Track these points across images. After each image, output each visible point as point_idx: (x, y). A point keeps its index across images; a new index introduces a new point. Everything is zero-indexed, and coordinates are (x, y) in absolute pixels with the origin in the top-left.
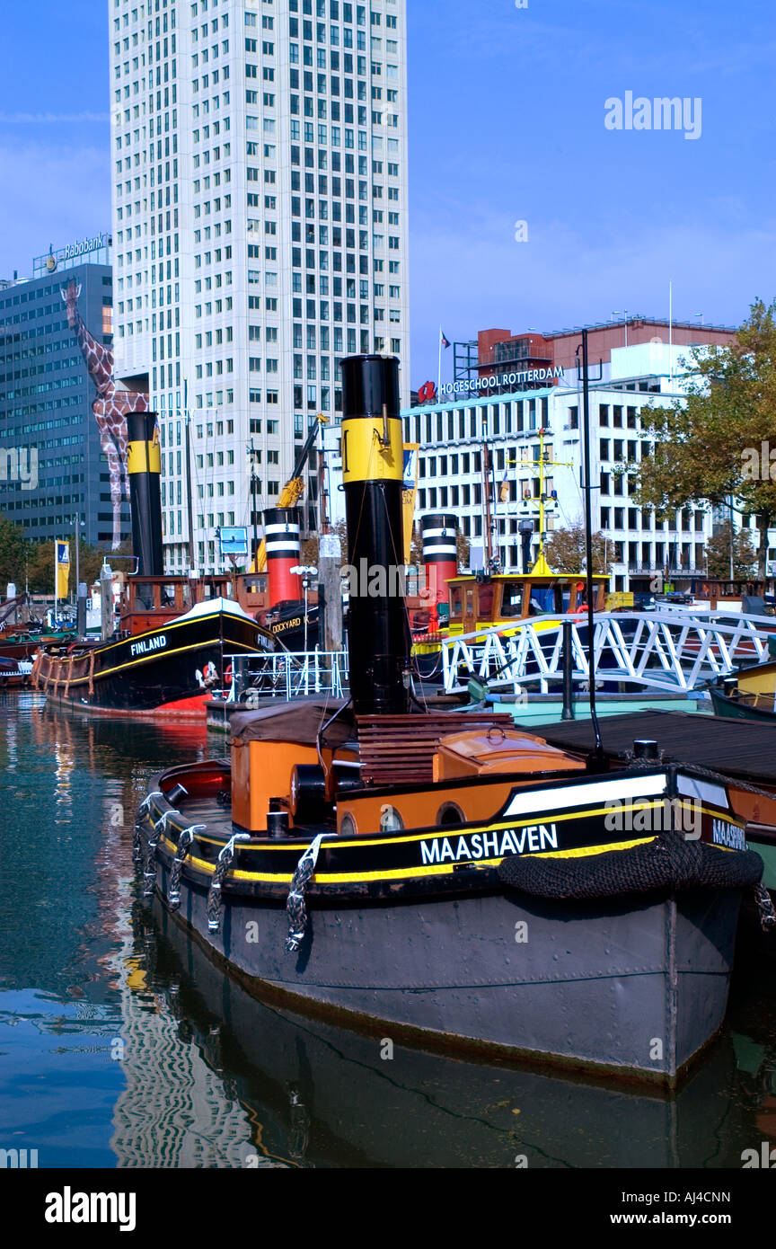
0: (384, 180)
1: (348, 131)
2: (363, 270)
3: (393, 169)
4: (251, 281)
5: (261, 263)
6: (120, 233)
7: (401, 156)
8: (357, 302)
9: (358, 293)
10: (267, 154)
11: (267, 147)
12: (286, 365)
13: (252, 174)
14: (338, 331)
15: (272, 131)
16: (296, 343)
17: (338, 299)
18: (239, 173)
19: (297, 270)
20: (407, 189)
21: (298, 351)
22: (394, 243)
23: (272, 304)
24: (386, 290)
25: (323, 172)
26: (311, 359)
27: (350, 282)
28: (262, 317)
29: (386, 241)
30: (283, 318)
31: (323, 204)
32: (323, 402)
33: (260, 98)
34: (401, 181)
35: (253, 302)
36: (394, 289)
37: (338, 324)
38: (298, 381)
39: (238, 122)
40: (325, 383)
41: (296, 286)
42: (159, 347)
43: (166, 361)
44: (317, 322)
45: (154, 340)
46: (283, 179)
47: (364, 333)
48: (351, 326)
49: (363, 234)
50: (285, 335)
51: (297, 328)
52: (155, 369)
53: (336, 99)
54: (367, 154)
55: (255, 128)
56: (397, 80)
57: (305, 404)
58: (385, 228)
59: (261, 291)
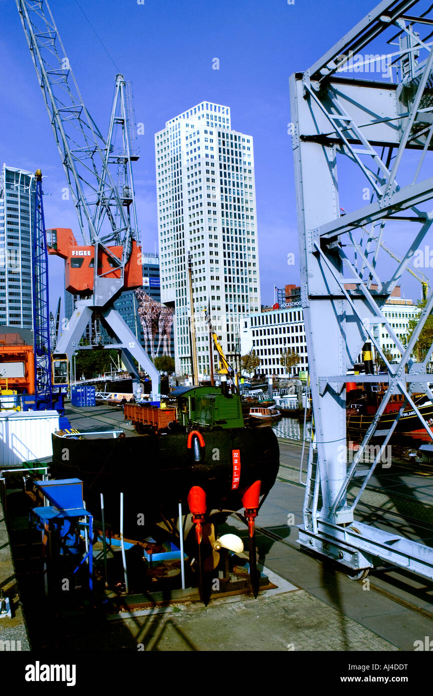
0: (251, 237)
1: (239, 222)
2: (245, 266)
3: (253, 233)
4: (211, 271)
5: (214, 265)
6: (162, 263)
7: (255, 229)
8: (244, 276)
9: (244, 274)
10: (215, 230)
11: (214, 228)
12: (223, 298)
13: (210, 236)
14: (238, 286)
15: (216, 223)
16: (226, 291)
17: (238, 276)
18: (206, 237)
19: (225, 267)
20: (257, 239)
21: (227, 293)
22: (254, 257)
23: (218, 278)
24: (252, 272)
25: (232, 235)
26: (231, 296)
27: (242, 270)
28: (215, 283)
29: (252, 256)
30: (221, 283)
31: (232, 245)
32: (235, 309)
33: (212, 212)
34: (255, 237)
35: (212, 278)
36: (254, 272)
37: (238, 284)
38: (227, 303)
39: (205, 220)
40: (235, 303)
41: (225, 272)
42: (179, 293)
43: (181, 297)
44: (232, 284)
45: (177, 290)
46: (220, 238)
47: (246, 286)
48: (242, 284)
49: (245, 254)
50: (222, 288)
51: (226, 286)
52: (177, 300)
53: (235, 212)
54: (245, 229)
55: (211, 222)
56: (253, 205)
57: (229, 310)
58: (251, 252)
59: (215, 274)
